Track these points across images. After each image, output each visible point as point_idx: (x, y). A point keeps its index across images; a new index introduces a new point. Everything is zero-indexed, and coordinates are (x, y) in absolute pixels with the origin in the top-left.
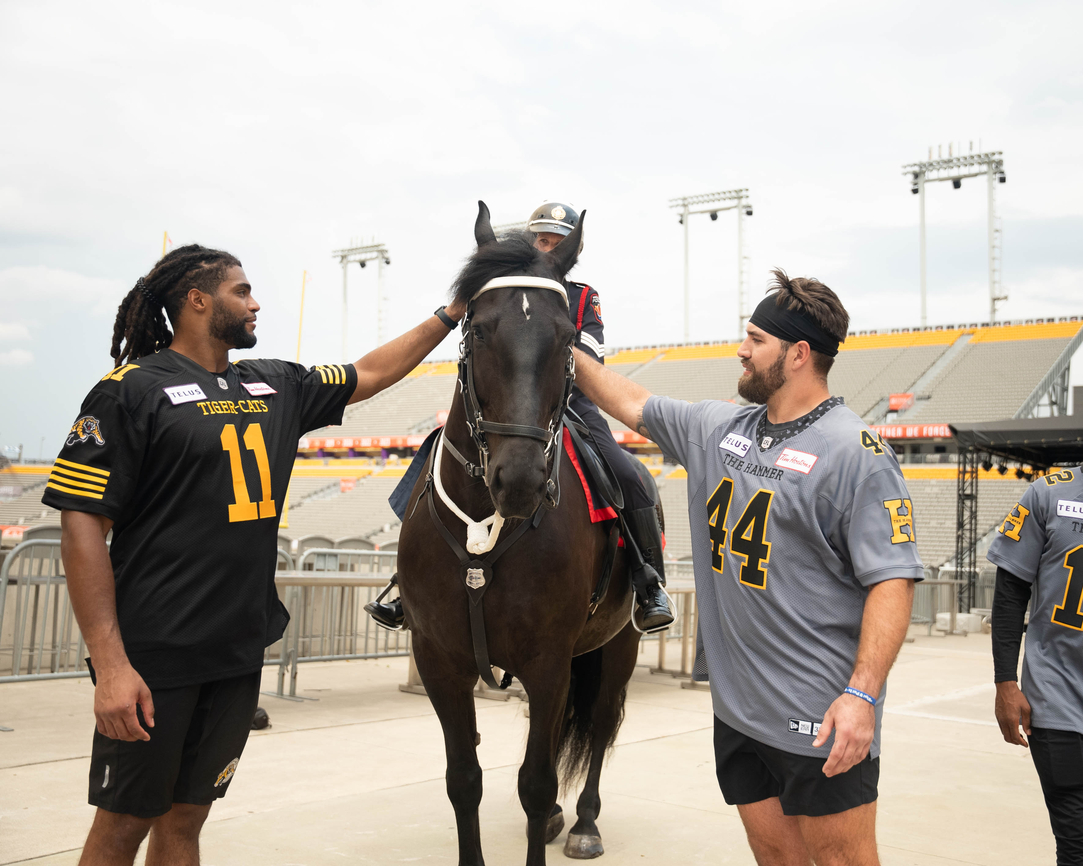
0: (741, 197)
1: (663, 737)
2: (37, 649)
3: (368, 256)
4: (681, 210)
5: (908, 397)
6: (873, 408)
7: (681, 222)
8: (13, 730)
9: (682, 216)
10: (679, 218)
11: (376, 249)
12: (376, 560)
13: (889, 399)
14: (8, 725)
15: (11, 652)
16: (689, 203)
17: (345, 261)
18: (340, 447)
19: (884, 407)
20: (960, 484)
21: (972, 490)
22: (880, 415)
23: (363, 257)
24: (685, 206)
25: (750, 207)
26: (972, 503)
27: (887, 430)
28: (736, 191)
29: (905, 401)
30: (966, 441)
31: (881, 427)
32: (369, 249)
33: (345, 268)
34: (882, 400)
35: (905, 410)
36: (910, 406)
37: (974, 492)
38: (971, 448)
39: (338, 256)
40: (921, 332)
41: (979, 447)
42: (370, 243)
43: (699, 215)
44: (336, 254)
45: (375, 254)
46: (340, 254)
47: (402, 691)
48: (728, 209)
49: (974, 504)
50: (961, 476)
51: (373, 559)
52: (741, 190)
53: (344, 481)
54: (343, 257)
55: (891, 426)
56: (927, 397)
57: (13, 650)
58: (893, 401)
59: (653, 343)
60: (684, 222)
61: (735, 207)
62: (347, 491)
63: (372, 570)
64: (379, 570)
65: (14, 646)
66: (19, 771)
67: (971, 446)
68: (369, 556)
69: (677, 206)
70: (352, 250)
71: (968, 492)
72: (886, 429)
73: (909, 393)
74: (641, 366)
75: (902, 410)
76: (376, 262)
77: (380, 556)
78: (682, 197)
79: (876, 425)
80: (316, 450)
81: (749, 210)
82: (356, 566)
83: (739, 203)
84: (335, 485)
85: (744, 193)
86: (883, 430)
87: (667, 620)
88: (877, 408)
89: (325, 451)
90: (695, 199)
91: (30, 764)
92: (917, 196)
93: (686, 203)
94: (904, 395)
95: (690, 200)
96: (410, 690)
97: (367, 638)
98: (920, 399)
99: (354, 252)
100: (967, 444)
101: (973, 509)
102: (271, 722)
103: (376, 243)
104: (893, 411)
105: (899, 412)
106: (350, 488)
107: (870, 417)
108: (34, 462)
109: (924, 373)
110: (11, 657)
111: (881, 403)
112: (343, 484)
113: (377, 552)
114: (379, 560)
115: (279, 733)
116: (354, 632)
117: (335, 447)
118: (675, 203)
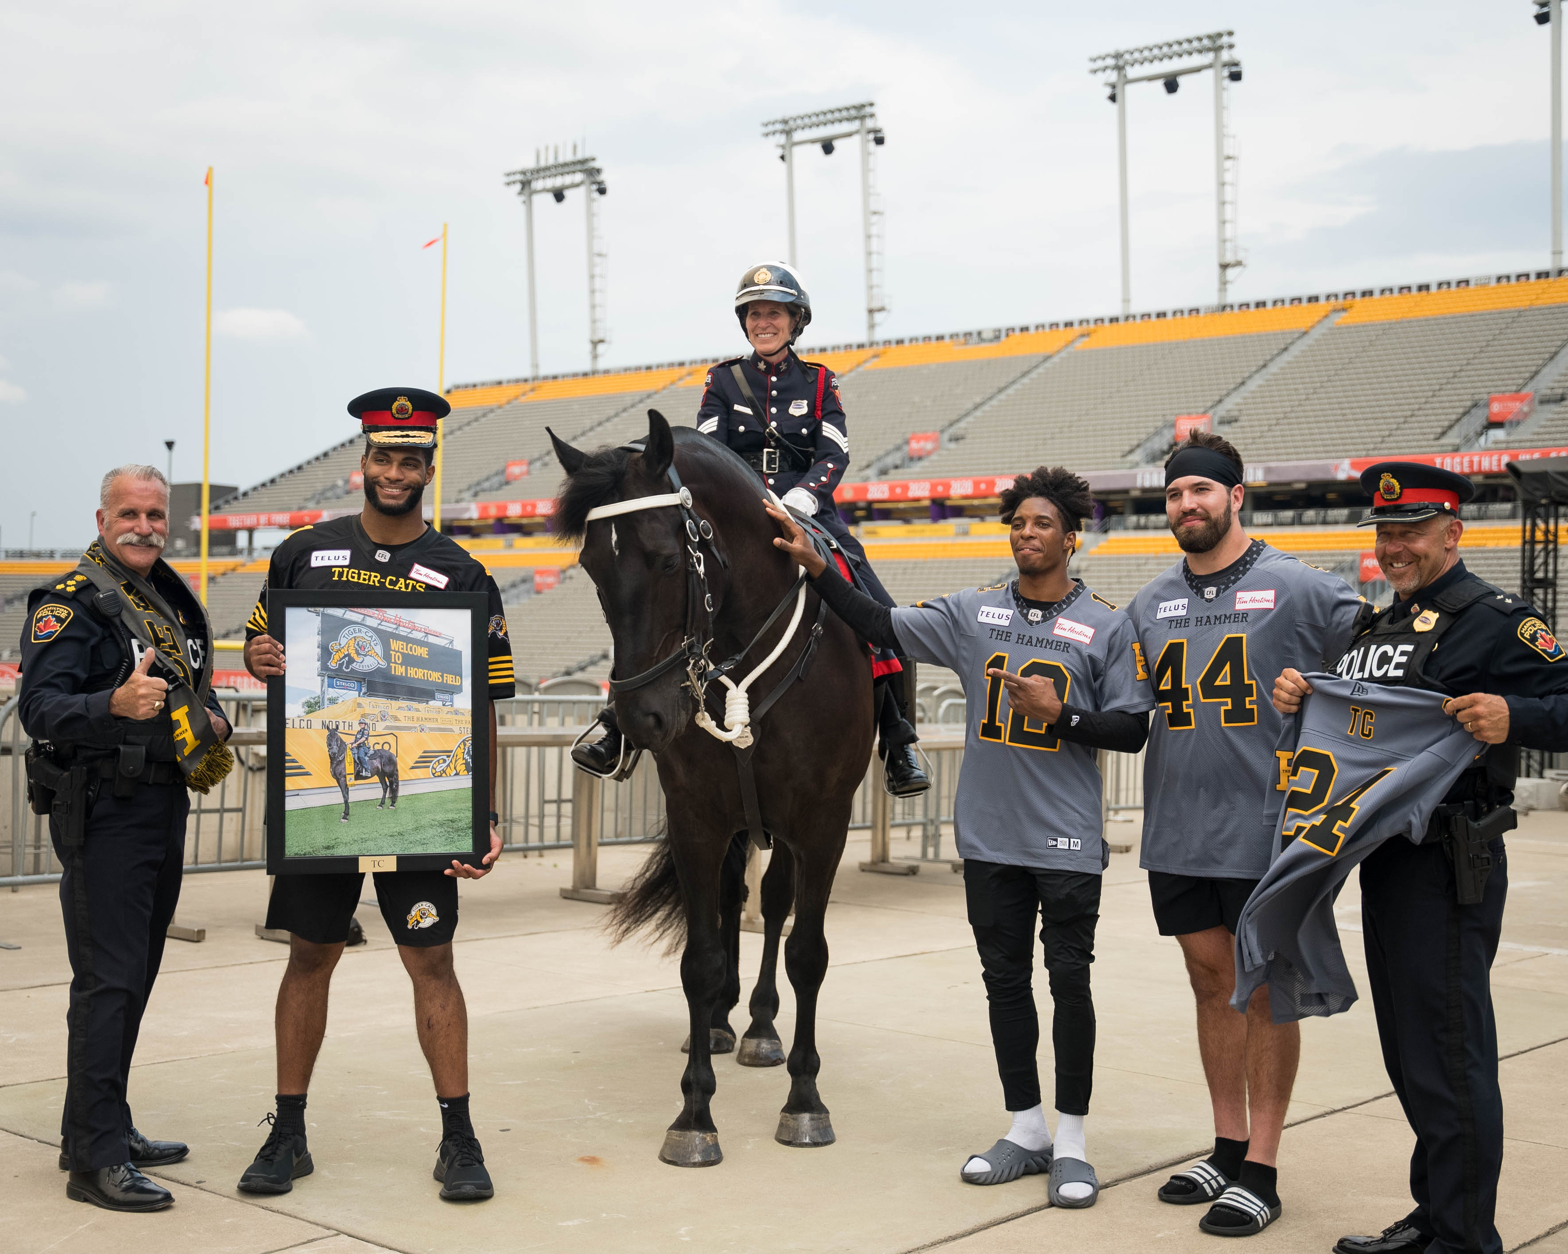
0: (1221, 48)
1: (923, 953)
2: (45, 846)
3: (568, 180)
4: (1113, 76)
5: (1522, 400)
6: (1458, 420)
7: (1113, 98)
8: (20, 948)
9: (1113, 86)
10: (1108, 91)
11: (579, 167)
12: (536, 708)
13: (1488, 405)
14: (12, 942)
15: (10, 850)
16: (1126, 63)
17: (526, 191)
18: (533, 516)
19: (1478, 418)
20: (1526, 561)
21: (1546, 571)
22: (1472, 434)
23: (558, 182)
24: (1119, 68)
25: (1236, 64)
26: (1546, 594)
27: (1483, 459)
28: (1210, 37)
29: (1516, 406)
30: (1537, 489)
31: (1472, 456)
32: (567, 169)
33: (529, 204)
34: (1475, 405)
35: (1518, 423)
36: (1526, 415)
37: (1551, 575)
38: (1544, 501)
39: (514, 183)
40: (1551, 279)
41: (1558, 499)
42: (569, 157)
43: (1144, 84)
44: (512, 178)
45: (578, 177)
46: (519, 177)
47: (565, 898)
48: (1198, 70)
49: (1550, 597)
50: (1527, 547)
51: (532, 708)
52: (1220, 35)
53: (541, 573)
54: (525, 184)
55: (1488, 451)
56: (1559, 397)
57: (12, 847)
58: (1496, 408)
59: (1068, 317)
60: (1118, 97)
61: (1209, 66)
62: (546, 591)
63: (531, 723)
64: (541, 723)
65: (13, 842)
66: (32, 993)
67: (1545, 497)
68: (528, 702)
69: (1105, 69)
70: (538, 171)
71: (1540, 575)
72: (1481, 457)
73: (1525, 391)
74: (1047, 358)
75: (1511, 423)
76: (582, 191)
77: (542, 702)
78: (1112, 50)
79: (1463, 451)
80: (491, 521)
81: (1234, 69)
82: (508, 718)
83: (1216, 57)
84: (524, 581)
85: (1225, 40)
86: (1476, 459)
87: (923, 785)
88: (1465, 420)
89: (506, 521)
90: (1137, 55)
91: (45, 986)
92: (1547, 27)
93: (1121, 63)
94: (1517, 395)
95: (1127, 57)
96: (576, 896)
97: (527, 825)
98: (1544, 401)
99: (542, 174)
100: (1538, 493)
101: (1550, 604)
102: (366, 935)
103: (580, 156)
104: (1494, 424)
105: (1507, 425)
106: (550, 586)
107: (1452, 439)
108: (21, 554)
109: (1556, 353)
110: (10, 856)
111: (1474, 411)
112: (538, 579)
113: (537, 696)
114: (540, 708)
115: (376, 950)
116: (508, 817)
117: (522, 517)
118: (1100, 64)
